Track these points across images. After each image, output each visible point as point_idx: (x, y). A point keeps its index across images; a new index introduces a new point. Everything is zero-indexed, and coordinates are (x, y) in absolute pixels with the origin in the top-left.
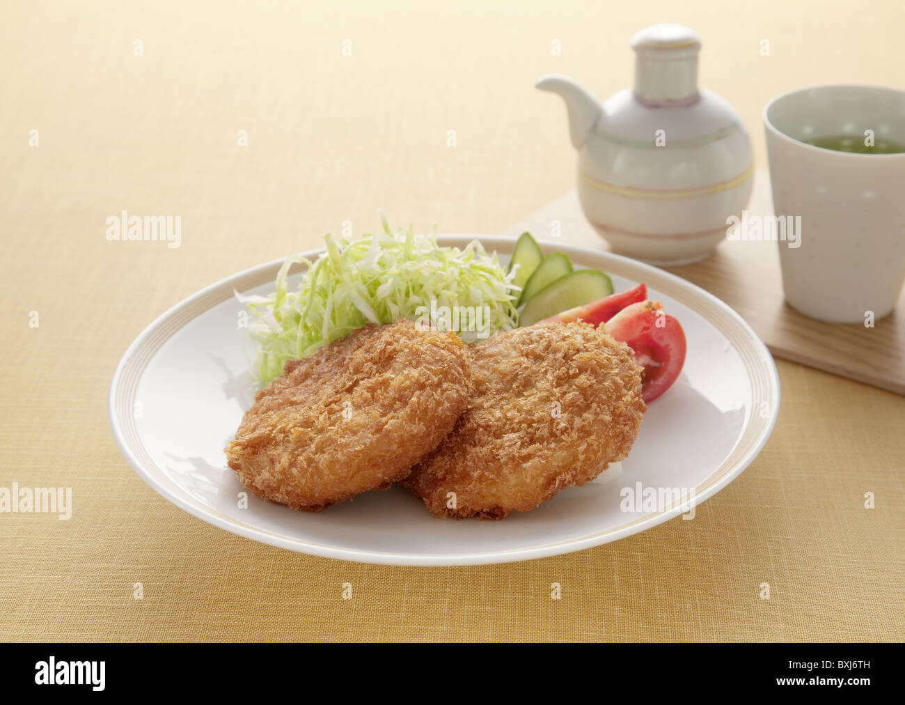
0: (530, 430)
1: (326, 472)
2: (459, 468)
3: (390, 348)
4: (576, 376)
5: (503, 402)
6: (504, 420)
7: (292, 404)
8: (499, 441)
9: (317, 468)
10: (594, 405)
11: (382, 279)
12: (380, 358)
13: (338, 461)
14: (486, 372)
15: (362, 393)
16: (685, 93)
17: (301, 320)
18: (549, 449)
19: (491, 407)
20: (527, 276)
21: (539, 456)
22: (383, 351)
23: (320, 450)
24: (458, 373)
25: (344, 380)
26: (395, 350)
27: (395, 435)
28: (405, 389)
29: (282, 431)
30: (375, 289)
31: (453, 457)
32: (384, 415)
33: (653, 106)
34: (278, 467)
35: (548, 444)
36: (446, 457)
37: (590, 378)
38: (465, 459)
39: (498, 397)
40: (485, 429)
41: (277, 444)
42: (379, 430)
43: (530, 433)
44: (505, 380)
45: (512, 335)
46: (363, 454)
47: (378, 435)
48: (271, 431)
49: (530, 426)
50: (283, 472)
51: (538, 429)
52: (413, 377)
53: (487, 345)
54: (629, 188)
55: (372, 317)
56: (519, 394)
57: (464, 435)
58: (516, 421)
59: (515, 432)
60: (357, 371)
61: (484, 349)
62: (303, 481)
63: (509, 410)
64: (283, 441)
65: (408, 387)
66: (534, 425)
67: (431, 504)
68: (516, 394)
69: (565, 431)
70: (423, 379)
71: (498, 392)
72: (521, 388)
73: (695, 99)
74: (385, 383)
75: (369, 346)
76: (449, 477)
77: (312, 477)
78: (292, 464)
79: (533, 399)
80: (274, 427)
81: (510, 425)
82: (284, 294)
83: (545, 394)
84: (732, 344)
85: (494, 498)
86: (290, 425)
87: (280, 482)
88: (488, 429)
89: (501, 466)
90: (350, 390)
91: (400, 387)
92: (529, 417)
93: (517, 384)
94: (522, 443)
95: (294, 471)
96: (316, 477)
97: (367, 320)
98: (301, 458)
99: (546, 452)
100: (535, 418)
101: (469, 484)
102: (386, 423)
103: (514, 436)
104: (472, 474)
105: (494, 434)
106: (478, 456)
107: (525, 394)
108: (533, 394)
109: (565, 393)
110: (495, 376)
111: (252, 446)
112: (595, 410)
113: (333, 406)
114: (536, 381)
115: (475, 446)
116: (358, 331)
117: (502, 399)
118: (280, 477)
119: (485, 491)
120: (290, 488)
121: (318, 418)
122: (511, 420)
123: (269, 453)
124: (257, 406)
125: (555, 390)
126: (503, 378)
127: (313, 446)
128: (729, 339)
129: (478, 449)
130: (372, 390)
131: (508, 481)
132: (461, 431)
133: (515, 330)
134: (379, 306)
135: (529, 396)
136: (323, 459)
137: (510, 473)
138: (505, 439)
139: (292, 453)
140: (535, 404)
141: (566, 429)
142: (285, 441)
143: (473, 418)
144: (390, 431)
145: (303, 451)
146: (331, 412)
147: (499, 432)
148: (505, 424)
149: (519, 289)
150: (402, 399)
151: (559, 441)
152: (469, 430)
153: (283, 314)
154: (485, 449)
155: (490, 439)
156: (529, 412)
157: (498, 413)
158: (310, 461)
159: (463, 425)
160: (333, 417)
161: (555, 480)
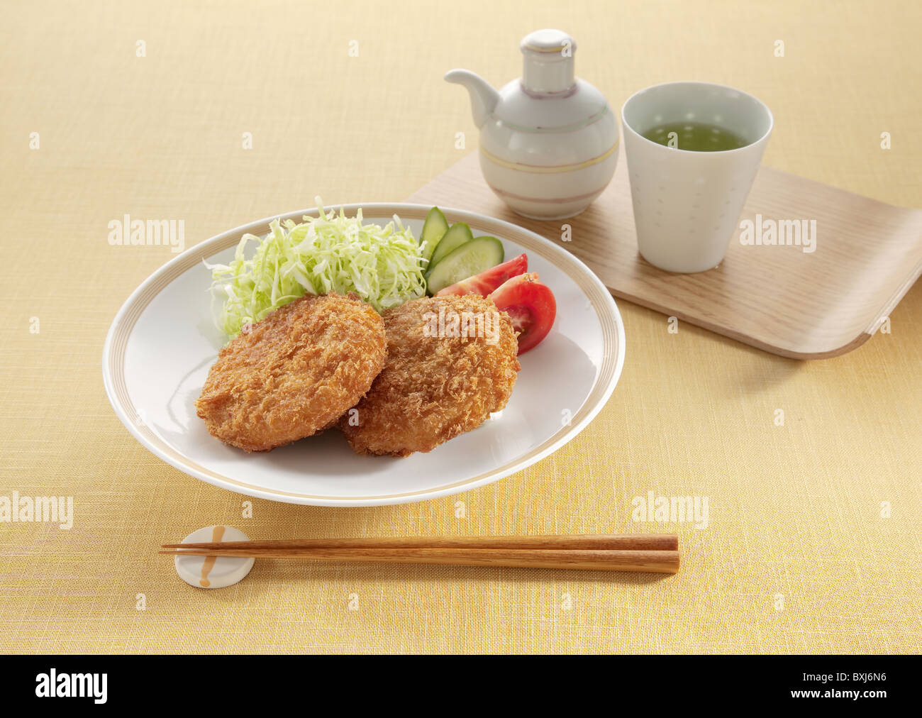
0: (429, 390)
1: (271, 427)
2: (375, 419)
3: (322, 322)
4: (466, 344)
5: (410, 365)
6: (410, 381)
7: (247, 365)
8: (406, 398)
9: (264, 424)
10: (479, 369)
11: (317, 258)
12: (314, 330)
13: (280, 419)
14: (398, 338)
15: (300, 361)
16: (564, 86)
17: (255, 288)
18: (443, 406)
19: (401, 368)
20: (435, 245)
21: (436, 412)
22: (317, 324)
23: (267, 409)
24: (374, 344)
25: (287, 346)
26: (325, 323)
27: (324, 398)
28: (332, 360)
29: (238, 390)
30: (313, 266)
31: (371, 410)
32: (316, 381)
33: (538, 97)
34: (234, 421)
35: (443, 401)
36: (365, 410)
37: (477, 346)
38: (380, 413)
39: (406, 360)
40: (395, 388)
41: (234, 402)
42: (312, 394)
43: (430, 392)
44: (412, 345)
45: (420, 305)
46: (299, 413)
47: (311, 399)
48: (229, 390)
49: (429, 386)
50: (239, 426)
51: (435, 389)
52: (339, 350)
53: (399, 313)
54: (518, 164)
55: (310, 289)
56: (422, 358)
57: (379, 392)
58: (419, 382)
59: (418, 392)
60: (297, 339)
61: (397, 316)
62: (254, 433)
63: (414, 372)
64: (239, 399)
65: (335, 358)
66: (433, 386)
67: (354, 446)
68: (420, 358)
69: (456, 391)
70: (346, 352)
71: (407, 355)
72: (424, 353)
73: (573, 91)
74: (317, 354)
75: (306, 318)
76: (367, 426)
77: (260, 430)
78: (246, 419)
79: (433, 364)
80: (233, 385)
81: (415, 384)
82: (242, 263)
83: (442, 360)
84: (592, 304)
85: (401, 444)
86: (244, 387)
87: (237, 434)
88: (398, 387)
89: (407, 419)
90: (290, 357)
91: (328, 358)
92: (429, 379)
93: (421, 350)
94: (423, 401)
95: (247, 426)
96: (263, 431)
97: (306, 290)
98: (251, 416)
99: (441, 408)
100: (433, 380)
101: (383, 433)
102: (318, 388)
103: (418, 394)
104: (384, 425)
105: (402, 392)
106: (389, 411)
107: (427, 358)
108: (433, 359)
109: (457, 359)
110: (404, 341)
111: (215, 403)
112: (480, 373)
113: (277, 370)
114: (436, 347)
115: (387, 402)
116: (298, 301)
117: (410, 361)
118: (237, 429)
119: (394, 438)
120: (244, 438)
121: (265, 381)
122: (416, 380)
123: (228, 409)
124: (220, 362)
125: (449, 356)
126: (411, 343)
127: (261, 406)
128: (590, 299)
129: (389, 405)
130: (308, 358)
131: (412, 431)
132: (378, 388)
133: (421, 299)
134: (315, 279)
135: (430, 360)
136: (269, 417)
137: (414, 425)
138: (410, 397)
139: (245, 410)
140: (434, 368)
141: (458, 389)
142: (240, 399)
143: (387, 378)
144: (320, 395)
145: (254, 410)
146: (275, 376)
147: (406, 391)
148: (411, 384)
149: (426, 260)
150: (330, 368)
151: (451, 399)
152: (384, 387)
153: (241, 281)
154: (394, 405)
155: (399, 396)
156: (429, 375)
157: (406, 375)
158: (259, 418)
159: (379, 383)
160: (278, 380)
161: (448, 430)
